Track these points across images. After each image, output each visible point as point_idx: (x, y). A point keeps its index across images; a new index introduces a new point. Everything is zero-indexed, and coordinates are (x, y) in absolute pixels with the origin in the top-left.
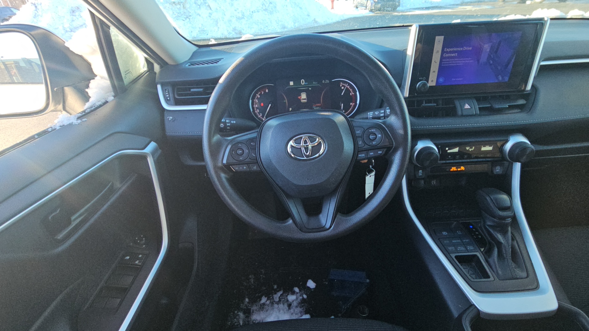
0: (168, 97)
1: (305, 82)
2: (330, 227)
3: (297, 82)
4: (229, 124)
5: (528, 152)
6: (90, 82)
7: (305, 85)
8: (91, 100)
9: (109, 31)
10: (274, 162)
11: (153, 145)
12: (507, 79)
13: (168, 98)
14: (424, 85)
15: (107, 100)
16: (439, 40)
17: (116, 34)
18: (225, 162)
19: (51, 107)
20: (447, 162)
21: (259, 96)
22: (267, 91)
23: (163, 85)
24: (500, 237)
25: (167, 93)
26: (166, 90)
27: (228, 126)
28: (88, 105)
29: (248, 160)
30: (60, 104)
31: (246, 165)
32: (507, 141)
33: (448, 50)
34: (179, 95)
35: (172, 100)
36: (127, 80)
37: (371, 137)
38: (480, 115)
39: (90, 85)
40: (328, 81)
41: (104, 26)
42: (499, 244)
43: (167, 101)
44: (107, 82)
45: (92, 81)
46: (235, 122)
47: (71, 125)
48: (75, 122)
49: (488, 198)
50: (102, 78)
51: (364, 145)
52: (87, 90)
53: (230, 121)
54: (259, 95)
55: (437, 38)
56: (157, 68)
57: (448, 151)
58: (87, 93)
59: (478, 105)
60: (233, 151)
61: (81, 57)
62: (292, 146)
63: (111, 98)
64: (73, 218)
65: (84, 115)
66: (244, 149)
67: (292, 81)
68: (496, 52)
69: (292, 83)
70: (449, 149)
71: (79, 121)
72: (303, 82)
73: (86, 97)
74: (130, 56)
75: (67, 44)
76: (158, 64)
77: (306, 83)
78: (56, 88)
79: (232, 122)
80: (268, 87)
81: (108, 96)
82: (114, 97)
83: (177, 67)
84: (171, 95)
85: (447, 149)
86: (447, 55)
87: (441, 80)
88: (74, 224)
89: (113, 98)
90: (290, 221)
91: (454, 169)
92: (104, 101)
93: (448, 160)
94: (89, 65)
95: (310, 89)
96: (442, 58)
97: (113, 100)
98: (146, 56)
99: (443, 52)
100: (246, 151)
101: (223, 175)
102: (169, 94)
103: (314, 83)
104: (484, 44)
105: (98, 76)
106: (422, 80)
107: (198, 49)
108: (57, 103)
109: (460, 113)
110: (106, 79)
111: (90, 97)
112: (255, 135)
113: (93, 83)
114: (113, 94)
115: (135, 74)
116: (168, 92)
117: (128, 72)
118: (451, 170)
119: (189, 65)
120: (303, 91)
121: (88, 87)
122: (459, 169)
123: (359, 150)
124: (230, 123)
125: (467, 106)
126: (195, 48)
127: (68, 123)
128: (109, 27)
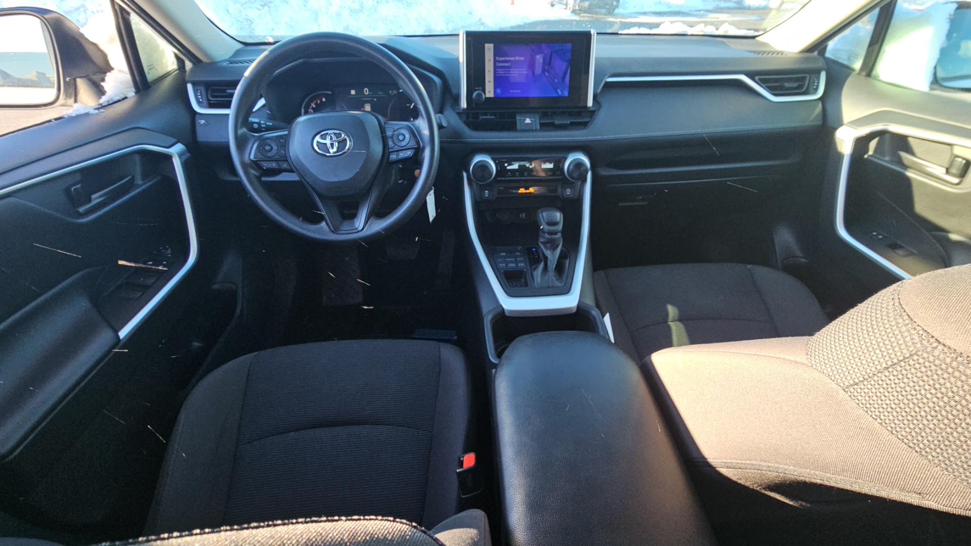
0: (200, 98)
1: (369, 91)
2: (363, 229)
3: (360, 91)
4: (264, 126)
5: (582, 169)
6: (106, 75)
7: (368, 94)
8: (107, 94)
9: (129, 18)
10: (301, 157)
11: (179, 147)
12: (566, 94)
13: (201, 100)
14: (479, 95)
15: (127, 96)
16: (489, 48)
17: (136, 21)
18: (252, 157)
19: (61, 100)
20: (507, 178)
21: (314, 106)
22: (324, 100)
23: (194, 84)
24: (548, 253)
25: (199, 94)
26: (198, 90)
27: (264, 128)
28: (104, 100)
29: (277, 157)
30: (70, 98)
31: (275, 162)
32: (565, 159)
33: (501, 59)
34: (214, 97)
35: (205, 102)
36: (150, 77)
37: (401, 138)
38: (541, 130)
39: (107, 78)
40: (395, 92)
41: (124, 13)
42: (546, 259)
43: (199, 103)
44: (127, 77)
45: (108, 74)
46: (271, 124)
47: (87, 114)
48: (92, 111)
49: (540, 215)
50: (120, 71)
51: (393, 145)
52: (102, 84)
53: (266, 122)
54: (315, 104)
55: (487, 45)
56: (189, 65)
57: (508, 168)
58: (103, 87)
59: (540, 120)
60: (260, 146)
61: (95, 45)
62: (318, 142)
63: (131, 93)
64: (93, 196)
65: (101, 107)
66: (272, 145)
67: (353, 89)
68: (549, 64)
69: (353, 92)
70: (508, 166)
71: (97, 111)
72: (366, 91)
73: (100, 92)
74: (155, 48)
75: (82, 31)
76: (190, 61)
77: (370, 93)
78: (68, 78)
79: (268, 123)
80: (326, 96)
81: (128, 92)
82: (136, 93)
83: (213, 65)
84: (205, 98)
85: (506, 165)
86: (500, 64)
87: (499, 91)
88: (94, 202)
89: (134, 94)
90: (323, 224)
91: (522, 190)
92: (123, 96)
93: (508, 177)
94: (104, 56)
95: (375, 100)
96: (495, 67)
97: (134, 96)
98: (176, 51)
99: (495, 61)
100: (275, 148)
101: (253, 172)
102: (201, 95)
103: (380, 93)
104: (536, 55)
105: (115, 69)
106: (478, 90)
107: (243, 47)
108: (67, 95)
109: (518, 127)
110: (127, 74)
111: (106, 92)
112: (286, 133)
113: (109, 77)
114: (134, 90)
115: (161, 72)
116: (201, 93)
117: (151, 67)
118: (519, 192)
119: (227, 64)
120: (367, 102)
121: (103, 80)
122: (528, 191)
123: (390, 151)
124: (265, 124)
125: (528, 121)
126: (240, 46)
127: (85, 112)
128: (129, 14)
